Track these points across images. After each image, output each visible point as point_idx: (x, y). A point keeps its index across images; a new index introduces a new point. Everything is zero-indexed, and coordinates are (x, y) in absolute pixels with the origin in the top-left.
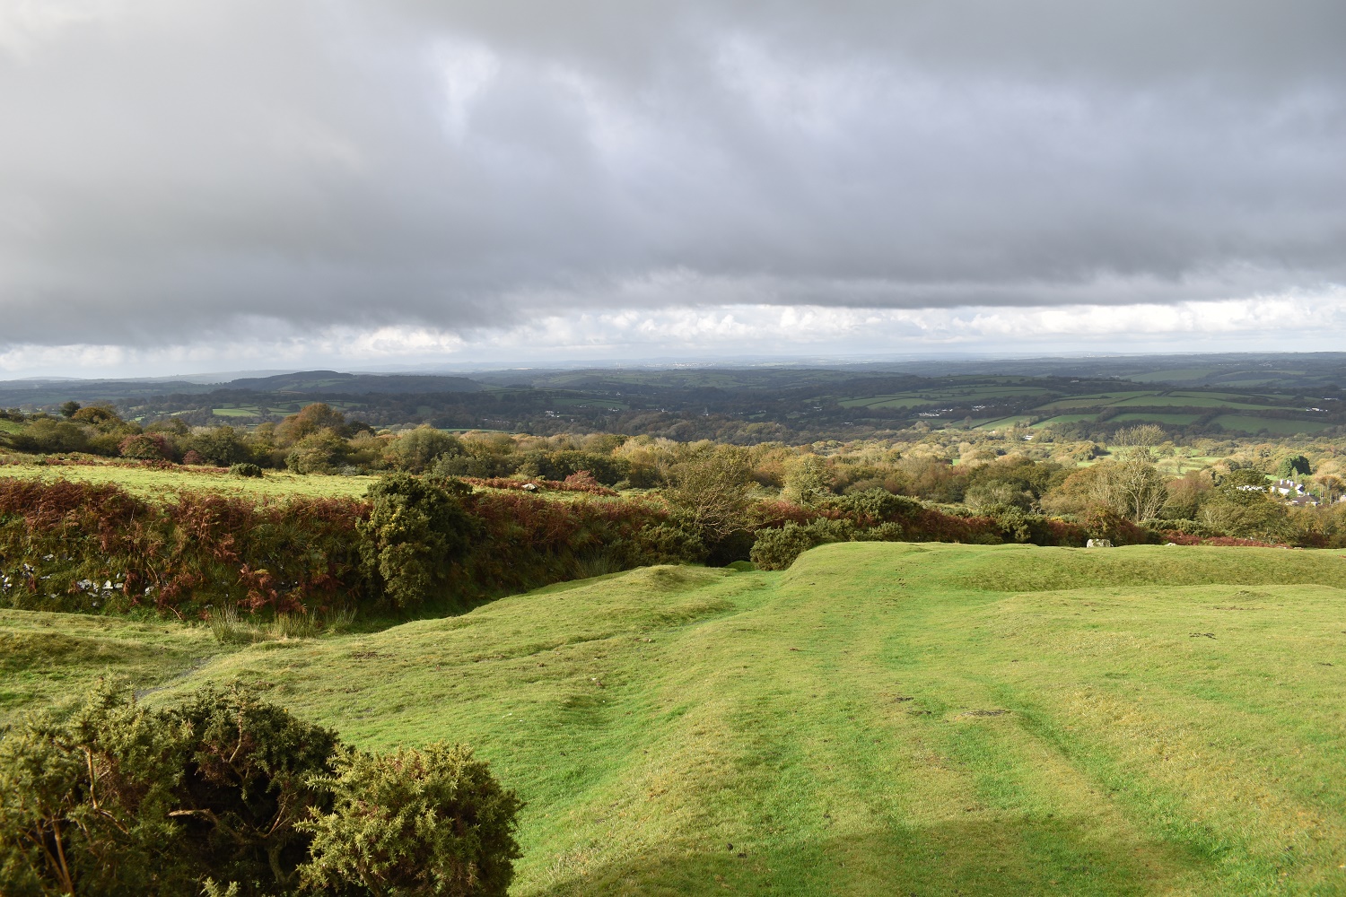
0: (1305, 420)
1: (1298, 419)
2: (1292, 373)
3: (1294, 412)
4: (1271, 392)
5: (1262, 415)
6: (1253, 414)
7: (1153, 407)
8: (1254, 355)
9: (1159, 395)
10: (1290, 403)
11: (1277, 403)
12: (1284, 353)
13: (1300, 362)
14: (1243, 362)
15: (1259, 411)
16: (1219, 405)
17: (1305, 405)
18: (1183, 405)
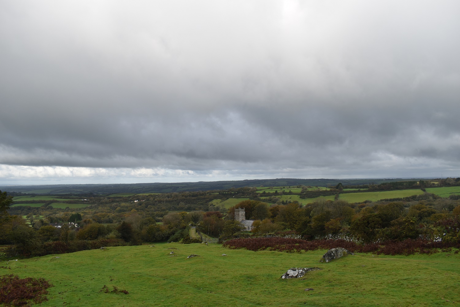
0: (82, 203)
1: (79, 203)
2: (79, 190)
3: (78, 201)
4: (71, 195)
5: (67, 202)
6: (64, 202)
7: (27, 201)
8: (67, 185)
9: (30, 197)
10: (77, 198)
11: (72, 198)
12: (76, 184)
13: (81, 187)
14: (63, 187)
15: (66, 201)
16: (52, 199)
17: (82, 198)
18: (38, 200)
